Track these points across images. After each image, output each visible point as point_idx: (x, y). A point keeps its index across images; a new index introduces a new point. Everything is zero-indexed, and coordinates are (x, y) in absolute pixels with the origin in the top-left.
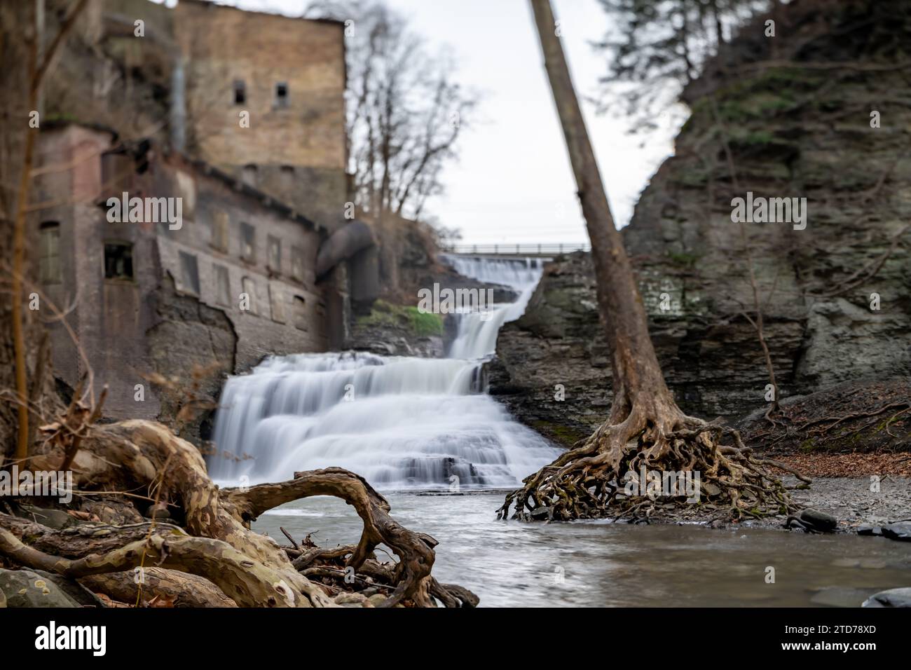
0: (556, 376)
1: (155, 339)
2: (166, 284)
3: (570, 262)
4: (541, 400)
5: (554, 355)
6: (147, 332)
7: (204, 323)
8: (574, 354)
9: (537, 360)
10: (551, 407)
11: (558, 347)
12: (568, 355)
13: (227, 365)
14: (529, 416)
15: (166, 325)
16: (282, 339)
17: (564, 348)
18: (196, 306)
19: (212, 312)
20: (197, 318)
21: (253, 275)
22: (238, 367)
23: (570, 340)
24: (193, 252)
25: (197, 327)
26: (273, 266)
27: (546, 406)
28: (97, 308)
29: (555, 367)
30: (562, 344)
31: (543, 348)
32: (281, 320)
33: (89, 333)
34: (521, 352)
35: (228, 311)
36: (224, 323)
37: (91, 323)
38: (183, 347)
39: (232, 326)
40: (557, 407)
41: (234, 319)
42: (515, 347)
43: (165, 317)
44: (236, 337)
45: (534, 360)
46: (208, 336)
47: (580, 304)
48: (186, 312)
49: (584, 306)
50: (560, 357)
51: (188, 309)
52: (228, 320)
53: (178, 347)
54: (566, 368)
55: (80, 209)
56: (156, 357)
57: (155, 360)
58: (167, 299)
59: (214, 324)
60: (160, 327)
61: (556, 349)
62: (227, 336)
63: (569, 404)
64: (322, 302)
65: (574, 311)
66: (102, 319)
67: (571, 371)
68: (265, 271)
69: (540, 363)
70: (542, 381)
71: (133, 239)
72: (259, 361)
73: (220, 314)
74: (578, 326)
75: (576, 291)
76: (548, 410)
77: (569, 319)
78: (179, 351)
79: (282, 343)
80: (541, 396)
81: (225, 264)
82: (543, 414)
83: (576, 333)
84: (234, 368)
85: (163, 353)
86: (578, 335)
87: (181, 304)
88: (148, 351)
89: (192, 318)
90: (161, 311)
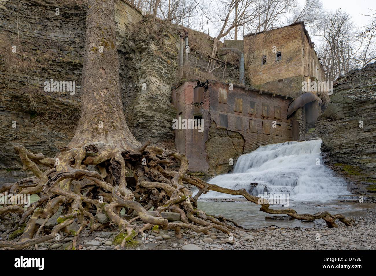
0: (343, 139)
1: (209, 144)
2: (213, 125)
3: (346, 77)
4: (338, 153)
5: (341, 128)
6: (206, 142)
7: (230, 137)
8: (352, 126)
9: (332, 132)
10: (343, 156)
11: (341, 124)
12: (348, 127)
13: (240, 150)
14: (332, 161)
15: (212, 139)
16: (268, 140)
17: (344, 124)
18: (227, 132)
19: (234, 133)
20: (227, 136)
21: (254, 119)
22: (244, 152)
23: (347, 119)
24: (226, 114)
25: (226, 139)
26: (265, 114)
27: (340, 156)
28: (191, 136)
29: (342, 134)
30: (343, 122)
31: (335, 126)
32: (268, 133)
33: (188, 144)
34: (325, 130)
35: (241, 132)
36: (240, 136)
37: (189, 141)
38: (220, 146)
39: (243, 137)
40: (346, 155)
41: (243, 135)
42: (321, 128)
43: (212, 136)
44: (245, 141)
45: (330, 133)
46: (231, 141)
47: (348, 98)
48: (221, 134)
49: (351, 98)
50: (343, 129)
51: (222, 133)
52: (241, 135)
53: (217, 146)
54: (348, 134)
55: (187, 107)
56: (209, 150)
57: (209, 151)
58: (213, 130)
59: (235, 137)
60: (210, 140)
61: (340, 125)
62: (241, 141)
63: (352, 153)
64: (291, 125)
65: (347, 103)
66: (192, 139)
67: (351, 135)
68: (261, 117)
69: (334, 133)
70: (336, 143)
71: (202, 113)
72: (256, 149)
73: (237, 133)
74: (351, 110)
75: (346, 92)
76: (342, 157)
77: (344, 108)
78: (218, 147)
79: (268, 141)
80: (338, 151)
81: (241, 116)
82: (340, 160)
83: (351, 114)
84: (243, 152)
85: (211, 148)
86: (352, 116)
87: (219, 132)
88: (206, 148)
89: (225, 136)
90: (211, 134)
